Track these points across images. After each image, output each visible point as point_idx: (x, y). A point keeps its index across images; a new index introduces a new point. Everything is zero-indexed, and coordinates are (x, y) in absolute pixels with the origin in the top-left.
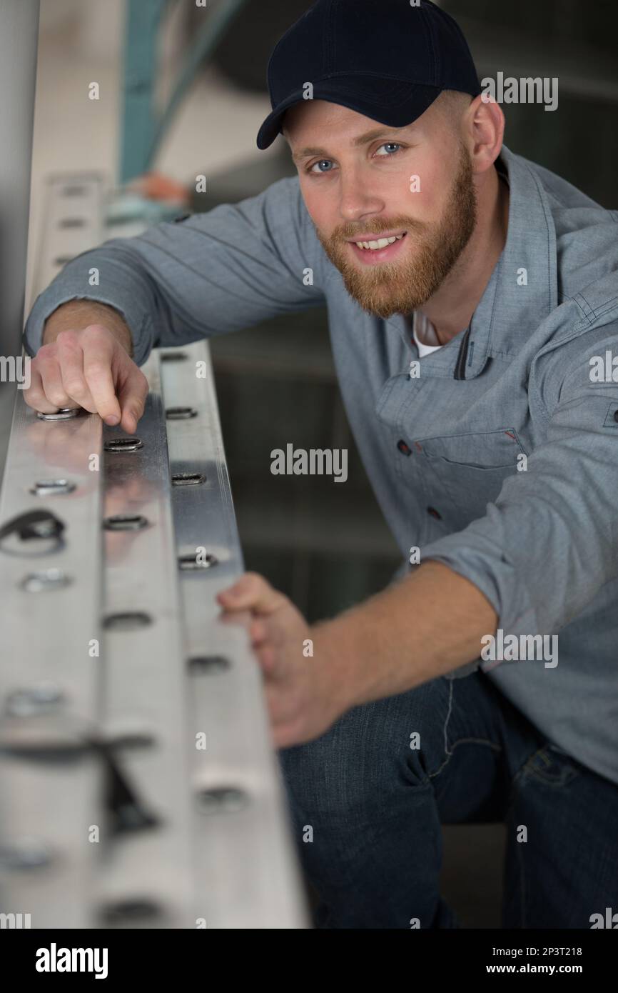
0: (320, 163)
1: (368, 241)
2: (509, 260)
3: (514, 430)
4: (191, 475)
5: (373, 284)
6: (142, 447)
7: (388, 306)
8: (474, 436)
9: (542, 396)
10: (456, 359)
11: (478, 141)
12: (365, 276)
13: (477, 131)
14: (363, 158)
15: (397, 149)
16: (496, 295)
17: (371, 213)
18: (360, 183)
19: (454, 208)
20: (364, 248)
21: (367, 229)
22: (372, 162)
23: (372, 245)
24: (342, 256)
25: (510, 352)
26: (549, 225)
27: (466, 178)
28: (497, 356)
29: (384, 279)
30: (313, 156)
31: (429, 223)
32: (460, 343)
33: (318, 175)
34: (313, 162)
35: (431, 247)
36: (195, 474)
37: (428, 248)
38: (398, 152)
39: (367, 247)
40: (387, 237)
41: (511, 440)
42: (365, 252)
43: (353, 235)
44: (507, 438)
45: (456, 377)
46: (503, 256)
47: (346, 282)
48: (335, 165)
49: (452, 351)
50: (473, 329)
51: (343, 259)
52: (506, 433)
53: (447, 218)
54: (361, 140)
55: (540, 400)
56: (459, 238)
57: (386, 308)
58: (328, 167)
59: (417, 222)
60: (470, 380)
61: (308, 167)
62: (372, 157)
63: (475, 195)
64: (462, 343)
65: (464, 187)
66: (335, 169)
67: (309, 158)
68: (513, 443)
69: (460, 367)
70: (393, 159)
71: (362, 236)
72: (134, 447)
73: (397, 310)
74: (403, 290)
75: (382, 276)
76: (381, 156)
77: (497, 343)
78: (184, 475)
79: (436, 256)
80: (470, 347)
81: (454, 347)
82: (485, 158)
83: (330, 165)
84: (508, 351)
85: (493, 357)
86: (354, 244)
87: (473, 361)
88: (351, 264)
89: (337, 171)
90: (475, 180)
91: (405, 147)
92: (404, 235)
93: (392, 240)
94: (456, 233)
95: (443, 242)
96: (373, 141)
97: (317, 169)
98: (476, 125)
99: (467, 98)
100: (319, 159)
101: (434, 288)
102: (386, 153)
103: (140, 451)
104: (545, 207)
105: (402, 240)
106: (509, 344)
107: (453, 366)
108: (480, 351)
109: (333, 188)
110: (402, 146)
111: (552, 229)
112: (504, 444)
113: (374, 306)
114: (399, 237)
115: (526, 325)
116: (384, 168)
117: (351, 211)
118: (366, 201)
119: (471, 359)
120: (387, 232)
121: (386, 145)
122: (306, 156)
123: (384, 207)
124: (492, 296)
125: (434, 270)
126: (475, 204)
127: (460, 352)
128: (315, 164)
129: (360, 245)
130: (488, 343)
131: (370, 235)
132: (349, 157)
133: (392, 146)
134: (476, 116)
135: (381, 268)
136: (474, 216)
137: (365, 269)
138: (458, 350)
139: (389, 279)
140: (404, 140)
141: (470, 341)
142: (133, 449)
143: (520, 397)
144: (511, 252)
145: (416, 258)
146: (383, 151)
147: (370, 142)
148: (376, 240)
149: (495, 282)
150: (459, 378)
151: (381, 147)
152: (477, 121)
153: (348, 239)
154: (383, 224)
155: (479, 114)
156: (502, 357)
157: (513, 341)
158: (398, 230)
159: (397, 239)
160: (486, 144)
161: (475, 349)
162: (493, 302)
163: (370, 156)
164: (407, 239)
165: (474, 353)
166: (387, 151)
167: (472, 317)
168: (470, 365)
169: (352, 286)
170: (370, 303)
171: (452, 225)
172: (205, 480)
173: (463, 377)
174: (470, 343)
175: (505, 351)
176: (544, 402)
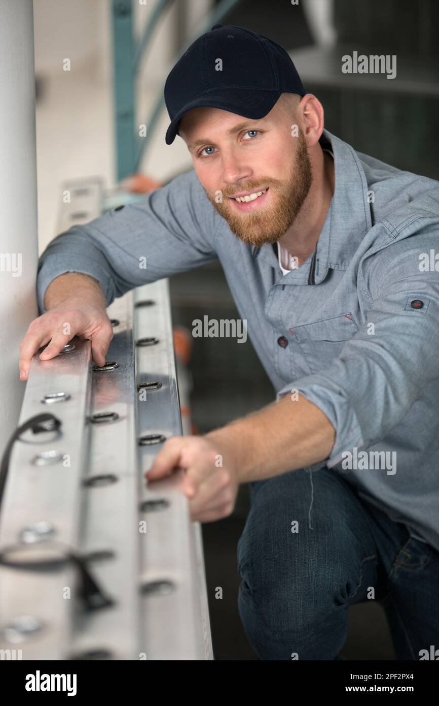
0: (206, 149)
1: (243, 196)
2: (337, 203)
3: (351, 314)
4: (152, 383)
5: (249, 225)
6: (118, 367)
7: (260, 238)
8: (325, 321)
9: (369, 288)
10: (309, 272)
11: (308, 126)
12: (244, 220)
13: (306, 119)
14: (235, 142)
15: (256, 134)
16: (331, 227)
17: (245, 177)
18: (235, 159)
19: (298, 170)
20: (242, 202)
21: (243, 189)
22: (241, 144)
23: (247, 199)
24: (227, 208)
25: (343, 264)
26: (362, 177)
27: (303, 149)
28: (335, 267)
29: (257, 221)
30: (202, 145)
31: (282, 181)
32: (311, 261)
33: (206, 157)
34: (202, 148)
35: (285, 196)
36: (154, 383)
37: (284, 197)
38: (257, 136)
39: (243, 201)
40: (256, 192)
41: (349, 321)
42: (242, 205)
43: (233, 193)
44: (347, 320)
45: (309, 284)
46: (334, 200)
47: (230, 226)
48: (216, 150)
49: (306, 267)
50: (318, 250)
51: (227, 210)
52: (346, 316)
53: (294, 177)
54: (233, 131)
55: (367, 291)
56: (303, 190)
57: (260, 240)
58: (212, 152)
59: (275, 180)
60: (319, 284)
61: (199, 152)
62: (241, 141)
63: (311, 161)
64: (312, 261)
65: (302, 155)
66: (217, 152)
67: (199, 147)
68: (351, 323)
69: (311, 276)
70: (255, 141)
71: (239, 193)
72: (112, 368)
73: (267, 240)
74: (270, 226)
75: (255, 218)
76: (247, 140)
77: (334, 259)
78: (147, 384)
79: (289, 202)
80: (317, 262)
81: (308, 264)
82: (314, 136)
83: (213, 150)
84: (342, 263)
85: (333, 268)
86: (234, 199)
87: (319, 271)
88: (234, 213)
89: (218, 153)
90: (309, 151)
91: (262, 132)
92: (267, 190)
93: (260, 194)
94: (300, 186)
95: (293, 193)
96: (240, 131)
97: (204, 153)
98: (306, 115)
99: (298, 97)
100: (206, 147)
101: (290, 224)
102: (250, 137)
103: (117, 369)
104: (358, 165)
105: (266, 194)
106: (342, 257)
107: (307, 276)
108: (323, 264)
109: (217, 163)
110: (260, 132)
111: (364, 179)
112: (345, 324)
113: (251, 239)
114: (264, 192)
115: (352, 244)
116: (250, 147)
117: (231, 177)
118: (239, 169)
119: (318, 271)
120: (256, 189)
121: (249, 132)
122: (198, 145)
123: (252, 172)
124: (328, 227)
125: (289, 211)
126: (311, 167)
127: (311, 267)
128: (203, 150)
129: (238, 200)
130: (328, 258)
131: (245, 192)
132: (225, 143)
133: (253, 132)
134: (305, 109)
135: (254, 213)
136: (311, 174)
137: (243, 216)
138: (309, 265)
139: (260, 219)
140: (261, 128)
141: (317, 258)
142: (112, 369)
143: (353, 291)
144: (338, 197)
145: (277, 204)
146: (247, 137)
147: (238, 132)
148: (249, 195)
149: (329, 218)
150: (311, 284)
151: (246, 133)
152: (306, 113)
153: (230, 196)
154: (253, 184)
155: (307, 108)
156: (338, 267)
157: (345, 256)
158: (263, 186)
159: (262, 193)
160: (313, 127)
161: (320, 263)
162: (329, 231)
163: (239, 141)
164: (269, 191)
165: (320, 266)
166: (250, 136)
167: (317, 243)
168: (317, 275)
169: (235, 229)
170: (248, 237)
171: (297, 181)
172: (161, 386)
173: (313, 283)
174: (316, 260)
175: (340, 263)
176: (370, 292)
